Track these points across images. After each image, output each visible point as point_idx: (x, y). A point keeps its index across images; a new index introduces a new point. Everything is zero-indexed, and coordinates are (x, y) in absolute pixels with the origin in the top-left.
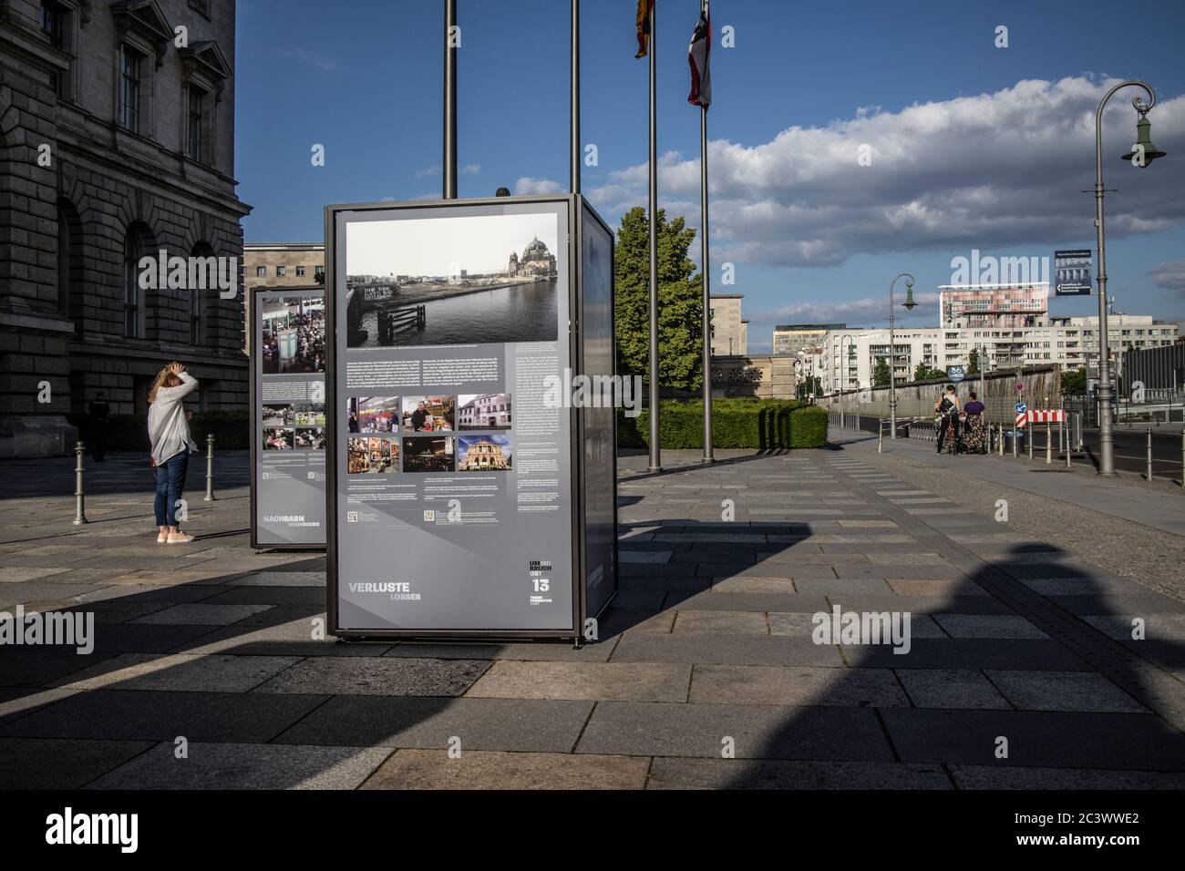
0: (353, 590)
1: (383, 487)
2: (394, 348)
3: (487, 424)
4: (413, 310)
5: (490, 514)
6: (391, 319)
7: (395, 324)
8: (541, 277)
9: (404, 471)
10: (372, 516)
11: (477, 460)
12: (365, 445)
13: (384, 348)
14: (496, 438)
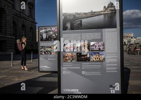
0: (64, 91)
1: (72, 65)
2: (74, 31)
3: (98, 50)
4: (79, 21)
5: (99, 73)
6: (74, 23)
7: (74, 24)
8: (112, 12)
9: (77, 61)
10: (69, 72)
11: (95, 59)
12: (67, 55)
13: (72, 31)
14: (101, 53)
